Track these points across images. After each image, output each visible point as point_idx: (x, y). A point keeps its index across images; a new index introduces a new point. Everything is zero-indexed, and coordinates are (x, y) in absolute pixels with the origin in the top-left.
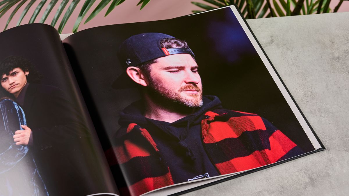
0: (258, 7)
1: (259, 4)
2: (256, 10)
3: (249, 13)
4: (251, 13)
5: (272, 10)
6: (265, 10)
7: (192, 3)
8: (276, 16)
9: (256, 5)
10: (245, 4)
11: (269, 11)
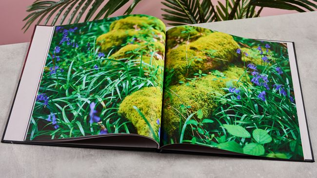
0: (206, 11)
1: (207, 9)
2: (205, 13)
3: (200, 16)
4: (202, 17)
5: (215, 13)
6: (211, 13)
7: (162, 9)
8: (220, 20)
9: (204, 10)
10: (197, 10)
11: (213, 14)
